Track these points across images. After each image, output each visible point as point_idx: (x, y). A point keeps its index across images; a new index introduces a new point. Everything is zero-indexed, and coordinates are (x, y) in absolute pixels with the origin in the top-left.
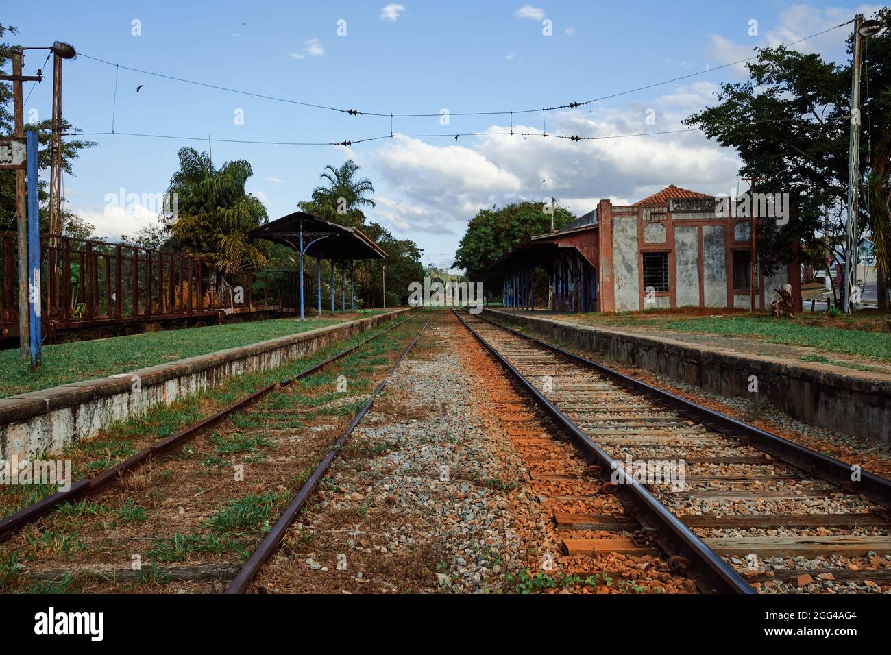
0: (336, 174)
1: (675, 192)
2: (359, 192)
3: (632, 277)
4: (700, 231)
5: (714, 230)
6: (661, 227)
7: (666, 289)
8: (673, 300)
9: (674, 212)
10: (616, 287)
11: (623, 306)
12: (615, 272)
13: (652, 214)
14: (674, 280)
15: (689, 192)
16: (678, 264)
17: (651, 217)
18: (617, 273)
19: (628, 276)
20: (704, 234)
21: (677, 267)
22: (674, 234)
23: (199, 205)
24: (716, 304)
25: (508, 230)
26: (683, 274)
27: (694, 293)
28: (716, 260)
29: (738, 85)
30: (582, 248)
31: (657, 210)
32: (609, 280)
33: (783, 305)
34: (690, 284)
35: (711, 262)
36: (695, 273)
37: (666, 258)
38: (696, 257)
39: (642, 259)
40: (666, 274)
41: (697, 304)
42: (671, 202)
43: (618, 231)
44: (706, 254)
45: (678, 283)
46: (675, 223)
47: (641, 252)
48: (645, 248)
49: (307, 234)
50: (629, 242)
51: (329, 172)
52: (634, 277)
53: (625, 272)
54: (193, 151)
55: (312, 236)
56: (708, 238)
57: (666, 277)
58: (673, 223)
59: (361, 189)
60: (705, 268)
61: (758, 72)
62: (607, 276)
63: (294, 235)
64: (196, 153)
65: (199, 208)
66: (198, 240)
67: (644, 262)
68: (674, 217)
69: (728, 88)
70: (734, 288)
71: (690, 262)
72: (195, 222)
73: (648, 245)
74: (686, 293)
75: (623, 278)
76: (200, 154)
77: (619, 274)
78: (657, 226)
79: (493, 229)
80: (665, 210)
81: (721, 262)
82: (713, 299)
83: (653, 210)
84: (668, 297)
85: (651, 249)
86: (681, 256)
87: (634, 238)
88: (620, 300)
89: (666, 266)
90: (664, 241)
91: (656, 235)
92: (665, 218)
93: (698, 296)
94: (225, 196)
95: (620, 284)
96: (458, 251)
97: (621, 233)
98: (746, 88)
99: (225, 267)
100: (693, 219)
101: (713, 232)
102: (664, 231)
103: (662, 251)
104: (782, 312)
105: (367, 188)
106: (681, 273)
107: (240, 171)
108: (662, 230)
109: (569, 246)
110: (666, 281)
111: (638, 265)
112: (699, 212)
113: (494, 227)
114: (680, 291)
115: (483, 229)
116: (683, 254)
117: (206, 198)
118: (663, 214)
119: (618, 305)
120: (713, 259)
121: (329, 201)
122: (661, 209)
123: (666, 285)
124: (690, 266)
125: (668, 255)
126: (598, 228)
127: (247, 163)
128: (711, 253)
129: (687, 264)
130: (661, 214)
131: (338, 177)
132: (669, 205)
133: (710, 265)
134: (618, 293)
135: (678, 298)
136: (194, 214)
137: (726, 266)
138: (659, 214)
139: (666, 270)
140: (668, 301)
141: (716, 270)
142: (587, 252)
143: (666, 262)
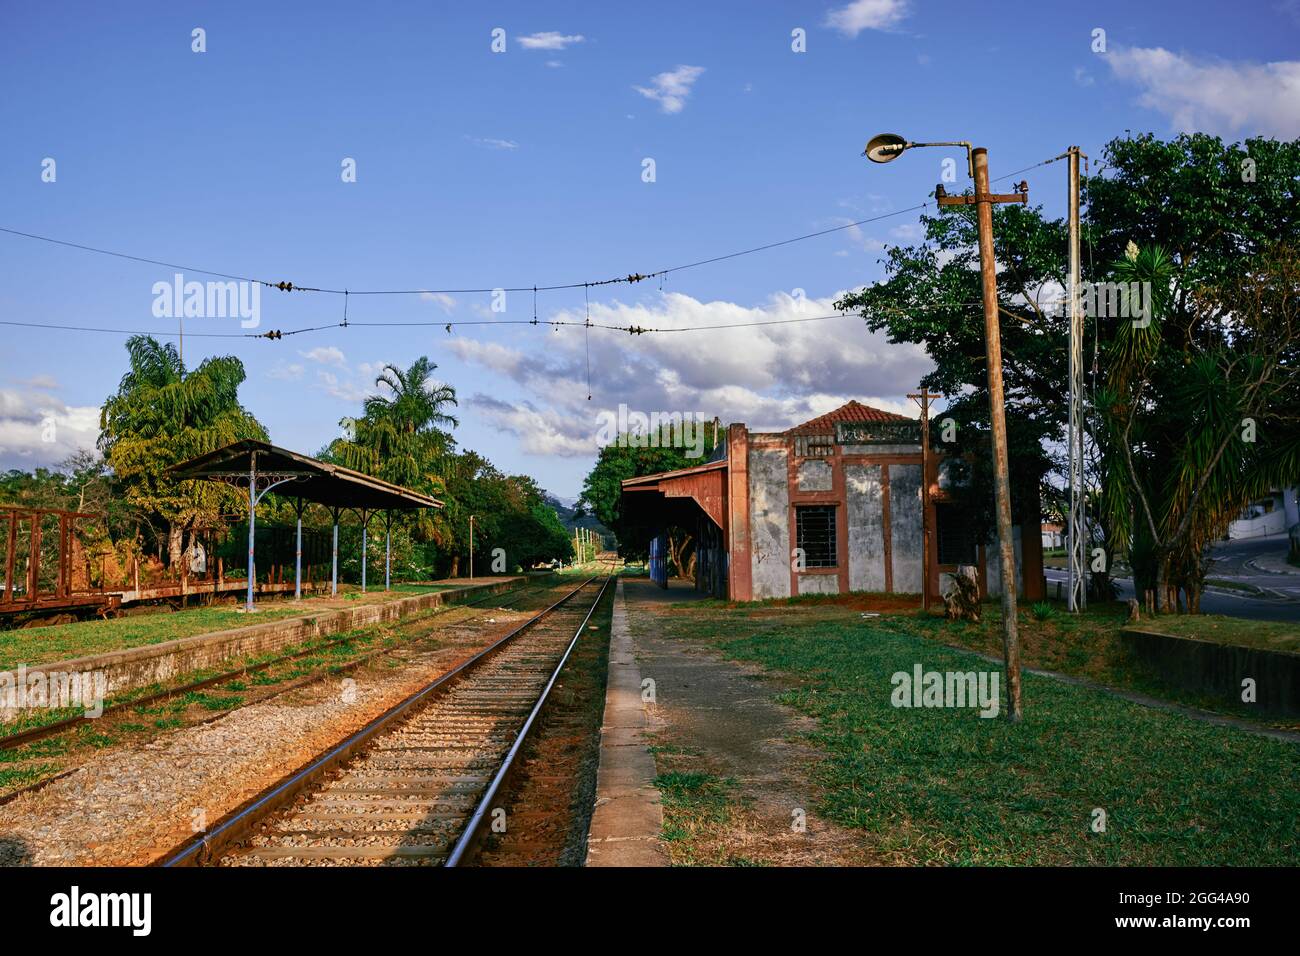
0: (400, 377)
1: (857, 411)
2: (434, 404)
3: (779, 544)
4: (885, 472)
5: (907, 471)
6: (825, 466)
7: (834, 563)
8: (844, 580)
9: (843, 443)
10: (754, 559)
11: (765, 590)
12: (753, 537)
13: (810, 446)
14: (846, 549)
15: (878, 411)
16: (851, 523)
17: (809, 452)
18: (756, 537)
19: (774, 542)
20: (891, 477)
21: (850, 529)
22: (845, 478)
23: (157, 423)
24: (910, 588)
25: (657, 463)
26: (860, 541)
27: (877, 569)
28: (910, 518)
29: (910, 249)
30: (702, 498)
31: (818, 439)
32: (742, 549)
33: (962, 600)
34: (871, 555)
35: (902, 521)
36: (878, 538)
37: (833, 514)
38: (880, 512)
39: (795, 516)
40: (834, 539)
41: (882, 587)
42: (839, 427)
43: (757, 473)
44: (895, 509)
45: (851, 554)
46: (846, 460)
47: (793, 504)
48: (798, 499)
49: (262, 475)
50: (775, 489)
51: (390, 374)
52: (782, 543)
53: (769, 537)
54: (150, 341)
55: (271, 478)
56: (897, 483)
57: (833, 545)
58: (843, 461)
59: (438, 400)
60: (893, 530)
61: (936, 229)
62: (740, 542)
63: (243, 475)
64: (155, 345)
65: (157, 428)
66: (152, 478)
67: (798, 521)
68: (845, 450)
69: (895, 253)
70: (940, 562)
71: (870, 521)
72: (148, 449)
73: (804, 494)
74: (865, 570)
75: (765, 545)
76: (162, 345)
77: (759, 540)
78: (818, 465)
79: (633, 460)
80: (831, 440)
81: (917, 521)
82: (906, 579)
83: (811, 440)
84: (835, 576)
85: (811, 500)
86: (857, 511)
87: (779, 484)
88: (760, 579)
89: (833, 526)
90: (829, 487)
91: (815, 479)
92: (831, 453)
93: (881, 574)
94: (200, 412)
95: (761, 555)
96: (582, 493)
97: (762, 476)
98: (923, 254)
99: (193, 519)
100: (875, 454)
101: (905, 474)
102: (830, 473)
103: (827, 504)
104: (960, 611)
105: (445, 399)
106: (857, 538)
107: (225, 374)
108: (826, 472)
109: (682, 495)
110: (834, 551)
111: (788, 525)
112: (884, 443)
113: (636, 458)
114: (855, 566)
115: (620, 461)
116: (859, 508)
117: (170, 412)
118: (827, 446)
119: (757, 587)
120: (907, 516)
121: (388, 417)
122: (824, 438)
123: (834, 557)
124: (870, 527)
125: (837, 509)
126: (727, 468)
127: (237, 361)
128: (902, 506)
129: (865, 523)
130: (824, 446)
131: (403, 381)
132: (837, 433)
133: (901, 526)
134: (758, 569)
135: (852, 578)
136: (149, 436)
137: (925, 528)
138: (821, 445)
139: (834, 533)
140: (836, 582)
141: (910, 533)
142: (711, 505)
143: (833, 520)
